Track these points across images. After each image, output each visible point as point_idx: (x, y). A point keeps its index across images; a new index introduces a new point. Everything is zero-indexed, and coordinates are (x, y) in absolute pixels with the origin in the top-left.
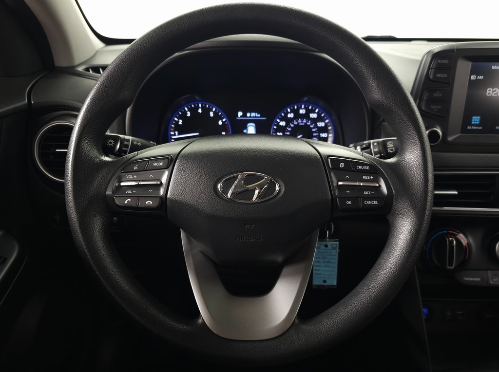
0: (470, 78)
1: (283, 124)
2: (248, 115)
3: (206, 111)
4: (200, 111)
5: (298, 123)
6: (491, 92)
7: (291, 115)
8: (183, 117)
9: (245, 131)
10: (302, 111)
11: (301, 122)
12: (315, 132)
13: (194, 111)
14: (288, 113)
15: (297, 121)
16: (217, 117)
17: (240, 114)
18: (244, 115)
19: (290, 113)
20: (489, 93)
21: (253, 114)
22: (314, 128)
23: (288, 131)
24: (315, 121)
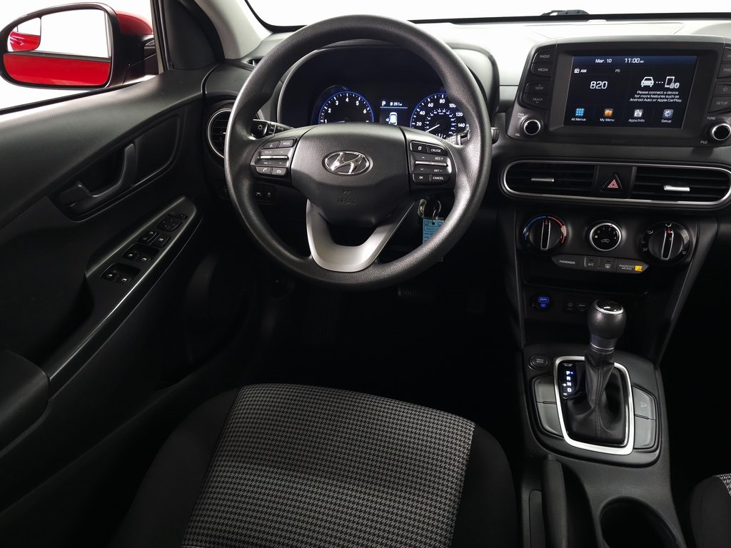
0: (573, 71)
1: (423, 113)
2: (391, 104)
3: (353, 100)
4: (347, 100)
5: (438, 113)
6: (595, 85)
7: (431, 105)
8: (332, 105)
9: (387, 120)
10: (442, 101)
11: (441, 112)
12: (454, 122)
13: (342, 100)
14: (428, 103)
15: (436, 111)
16: (362, 106)
17: (384, 103)
18: (388, 104)
19: (431, 102)
20: (593, 86)
21: (396, 104)
22: (452, 118)
23: (428, 121)
24: (454, 111)
